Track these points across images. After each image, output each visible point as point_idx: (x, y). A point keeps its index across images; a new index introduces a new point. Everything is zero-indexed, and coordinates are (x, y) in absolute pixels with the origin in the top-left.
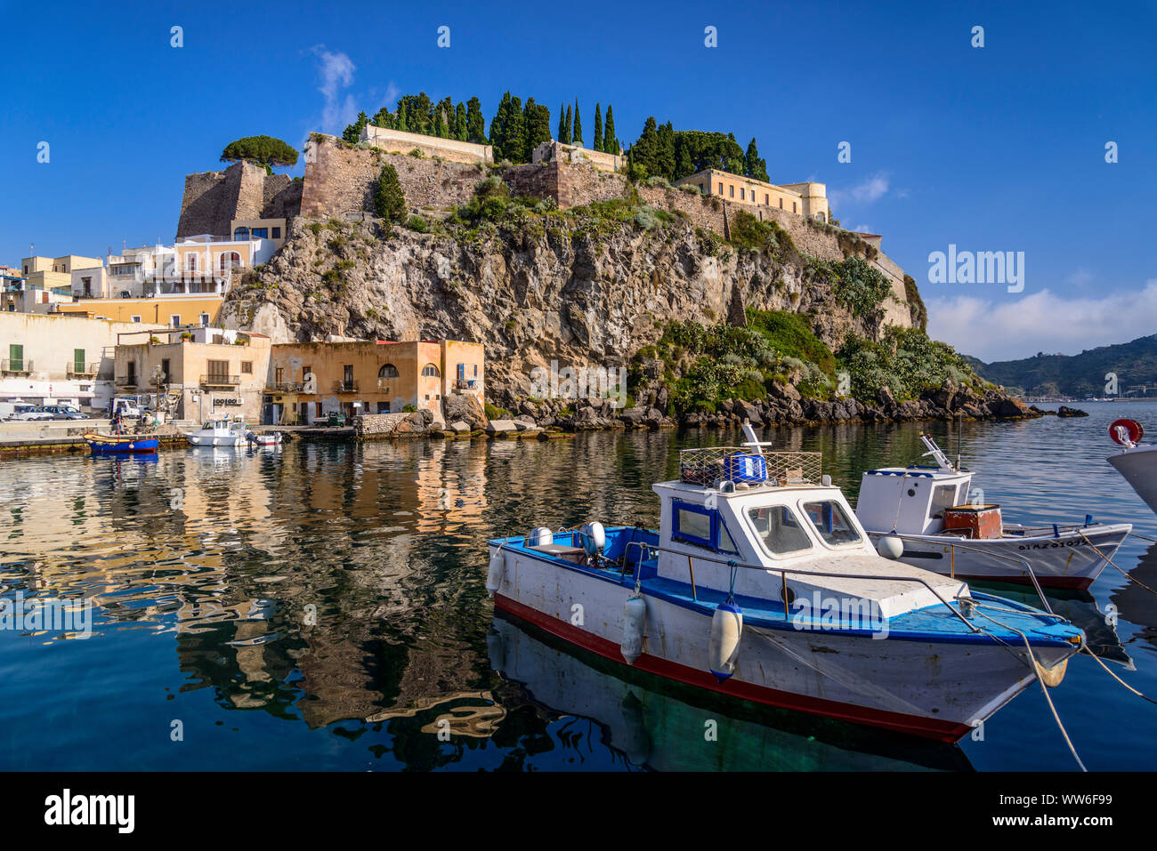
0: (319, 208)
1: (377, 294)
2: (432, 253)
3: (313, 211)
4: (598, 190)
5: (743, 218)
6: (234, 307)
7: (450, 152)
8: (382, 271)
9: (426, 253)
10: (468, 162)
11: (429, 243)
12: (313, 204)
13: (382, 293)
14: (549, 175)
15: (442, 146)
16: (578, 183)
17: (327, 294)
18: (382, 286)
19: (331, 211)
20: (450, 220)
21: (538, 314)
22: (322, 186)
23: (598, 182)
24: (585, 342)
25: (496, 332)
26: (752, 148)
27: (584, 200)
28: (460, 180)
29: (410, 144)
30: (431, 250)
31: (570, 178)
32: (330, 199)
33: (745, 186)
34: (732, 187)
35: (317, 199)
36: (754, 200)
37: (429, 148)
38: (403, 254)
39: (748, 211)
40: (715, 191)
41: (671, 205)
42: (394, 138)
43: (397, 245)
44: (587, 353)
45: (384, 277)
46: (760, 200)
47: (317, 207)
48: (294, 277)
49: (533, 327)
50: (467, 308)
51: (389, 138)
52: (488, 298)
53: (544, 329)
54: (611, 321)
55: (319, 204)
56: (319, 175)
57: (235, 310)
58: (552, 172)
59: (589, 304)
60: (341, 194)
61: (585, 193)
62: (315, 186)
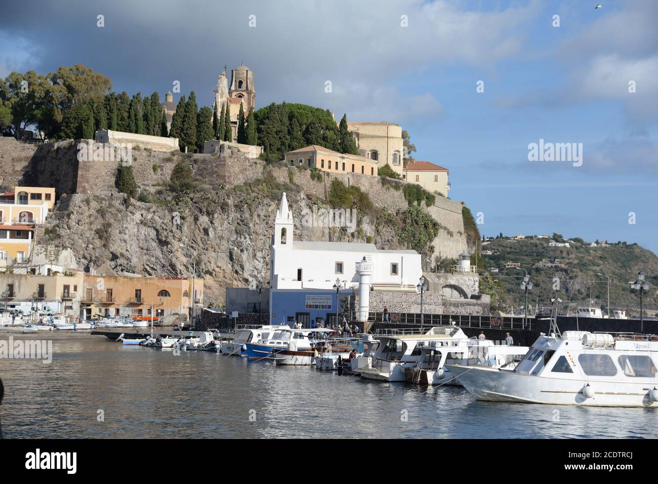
0: (87, 187)
1: (123, 242)
2: (153, 216)
3: (83, 189)
4: (248, 173)
5: (337, 185)
6: (43, 249)
7: (154, 144)
8: (126, 228)
9: (150, 216)
10: (164, 150)
11: (152, 210)
12: (83, 184)
13: (125, 241)
14: (220, 165)
15: (150, 141)
16: (237, 170)
17: (98, 243)
18: (126, 237)
19: (92, 189)
20: (160, 192)
21: (213, 254)
22: (88, 173)
23: (248, 167)
24: (241, 273)
25: (189, 266)
26: (343, 122)
27: (240, 181)
28: (162, 165)
29: (132, 141)
30: (152, 214)
31: (232, 166)
32: (92, 180)
33: (339, 160)
34: (330, 162)
35: (85, 181)
36: (344, 169)
37: (143, 143)
38: (138, 217)
39: (340, 179)
40: (319, 166)
41: (291, 180)
42: (124, 137)
43: (134, 211)
44: (241, 279)
45: (127, 232)
46: (348, 169)
47: (85, 187)
48: (79, 232)
49: (210, 263)
50: (173, 250)
51: (120, 137)
52: (184, 244)
53: (216, 264)
54: (257, 260)
55: (86, 184)
56: (86, 166)
57: (44, 251)
58: (222, 163)
59: (245, 250)
60: (97, 178)
61: (240, 176)
62: (84, 173)
